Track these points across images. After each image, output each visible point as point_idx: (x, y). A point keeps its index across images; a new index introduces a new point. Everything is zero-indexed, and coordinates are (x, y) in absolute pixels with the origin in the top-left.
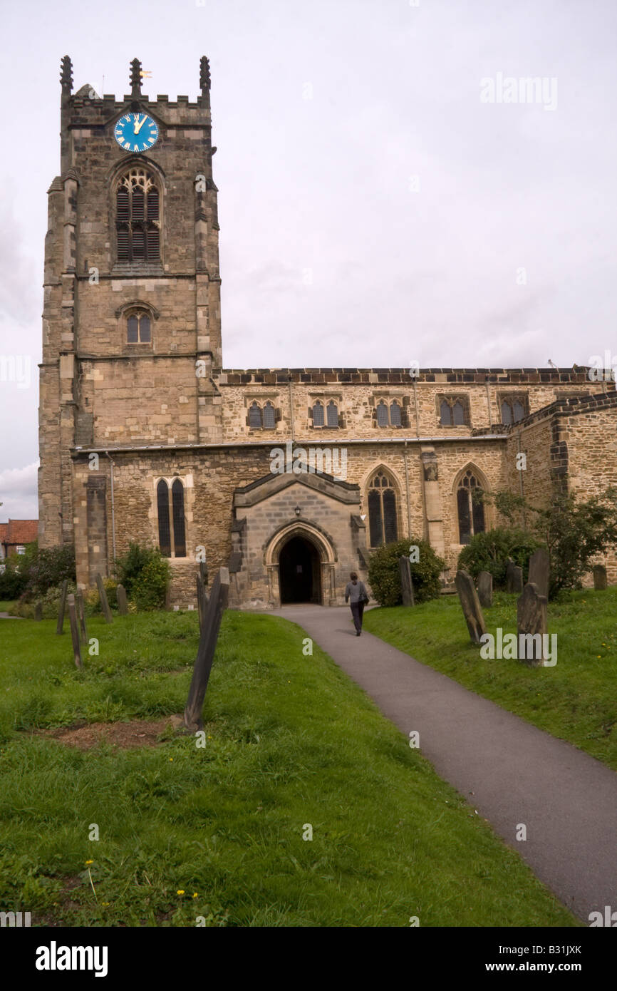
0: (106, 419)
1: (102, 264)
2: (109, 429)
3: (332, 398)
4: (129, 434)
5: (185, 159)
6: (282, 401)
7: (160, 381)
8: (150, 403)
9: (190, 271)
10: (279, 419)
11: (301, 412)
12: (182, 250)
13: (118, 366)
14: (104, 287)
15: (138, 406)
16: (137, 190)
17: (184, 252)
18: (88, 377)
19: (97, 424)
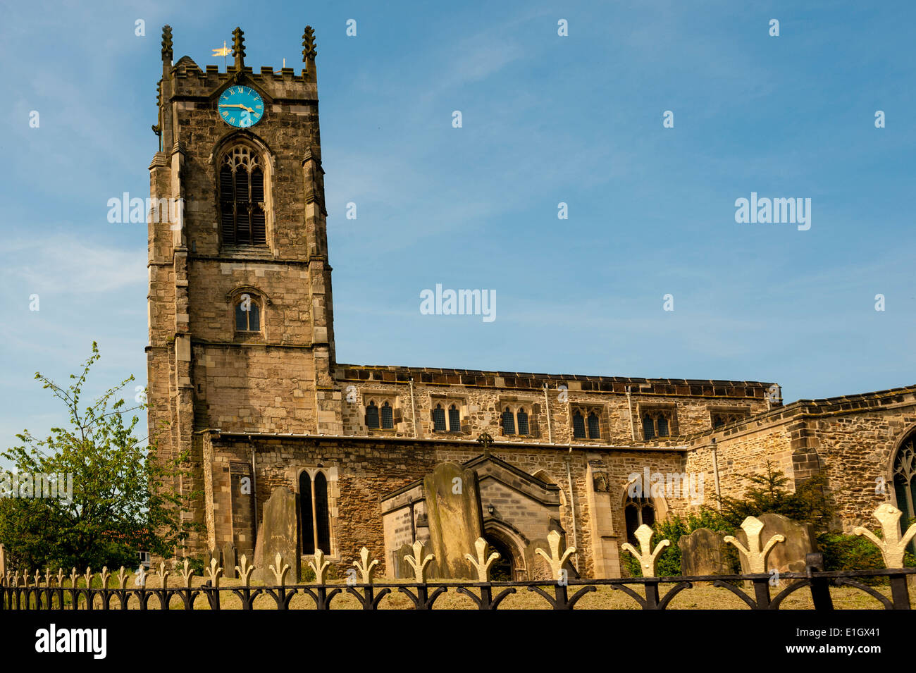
0: (219, 408)
1: (211, 245)
2: (222, 418)
3: (454, 401)
4: (243, 425)
5: (292, 137)
6: (402, 402)
7: (273, 372)
8: (263, 395)
9: (301, 258)
10: (400, 420)
11: (422, 415)
12: (292, 235)
13: (230, 353)
14: (213, 270)
15: (252, 397)
16: (241, 170)
17: (295, 236)
18: (200, 362)
19: (209, 412)
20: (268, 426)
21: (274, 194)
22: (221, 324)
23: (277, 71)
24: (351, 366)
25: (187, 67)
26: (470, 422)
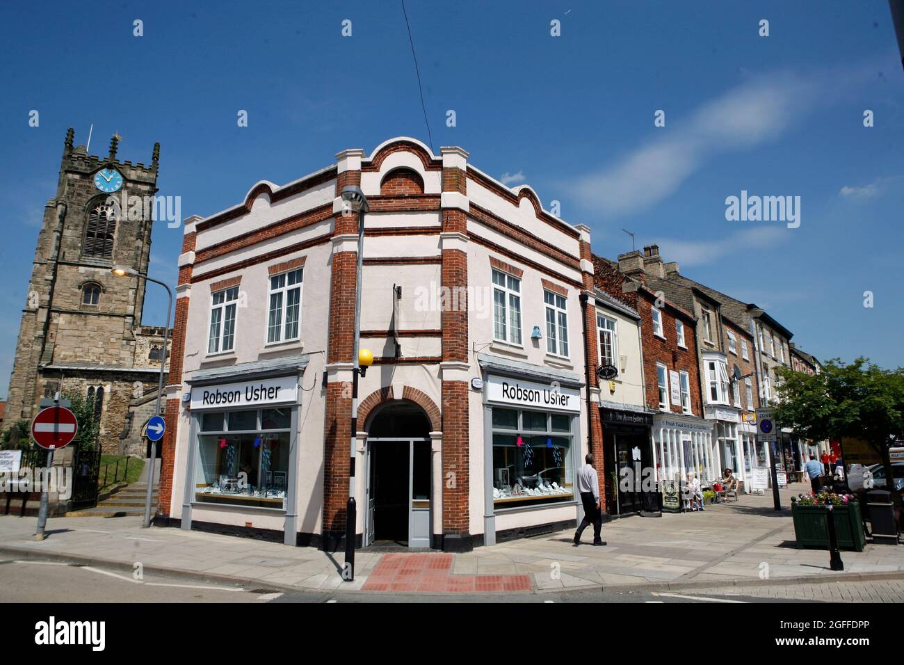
1: (74, 256)
7: (100, 328)
8: (92, 340)
13: (75, 317)
14: (73, 270)
15: (85, 341)
18: (55, 321)
19: (56, 349)
20: (91, 358)
21: (119, 231)
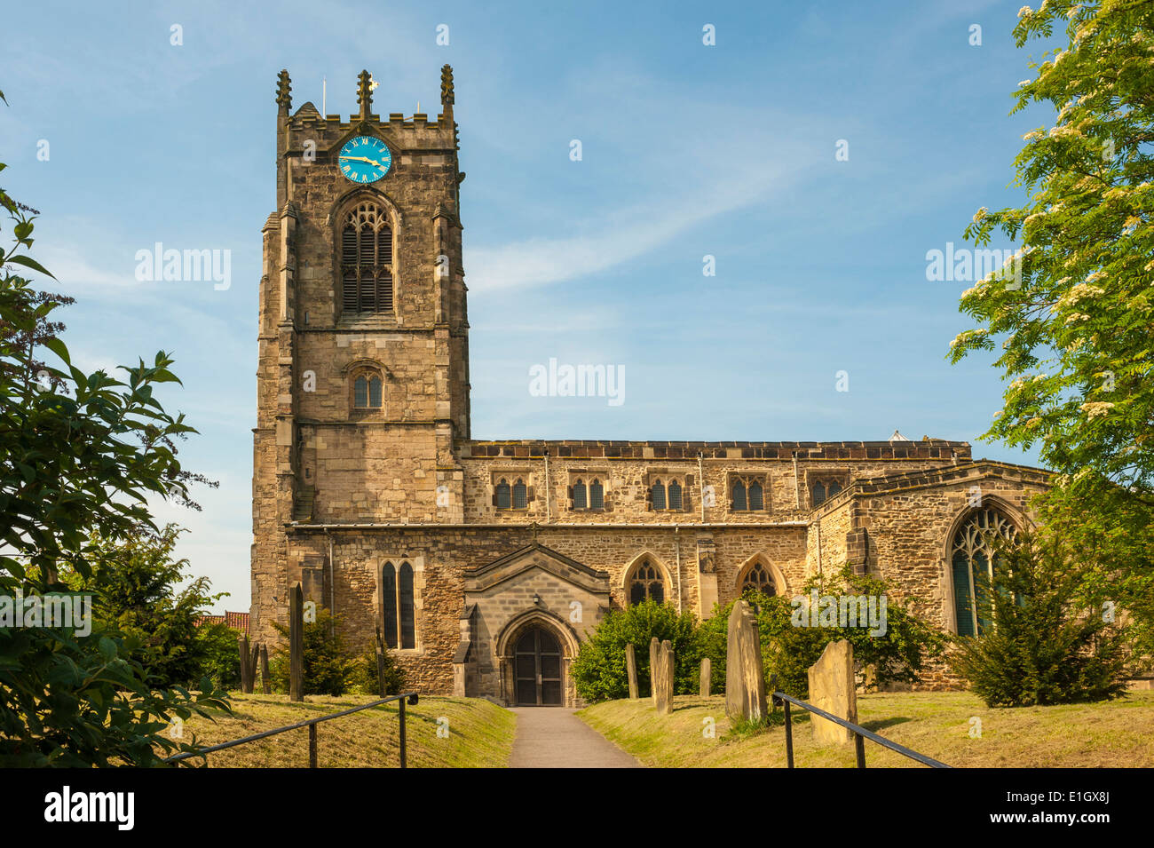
0: (331, 494)
2: (333, 504)
3: (596, 476)
4: (356, 510)
5: (423, 191)
6: (536, 479)
7: (393, 452)
8: (380, 477)
9: (429, 325)
10: (532, 499)
11: (558, 491)
12: (419, 300)
13: (344, 433)
14: (327, 342)
15: (368, 479)
16: (367, 228)
17: (422, 301)
18: (309, 445)
19: (319, 498)
21: (399, 257)
22: (336, 401)
23: (408, 117)
24: (480, 441)
25: (304, 118)
26: (613, 498)
